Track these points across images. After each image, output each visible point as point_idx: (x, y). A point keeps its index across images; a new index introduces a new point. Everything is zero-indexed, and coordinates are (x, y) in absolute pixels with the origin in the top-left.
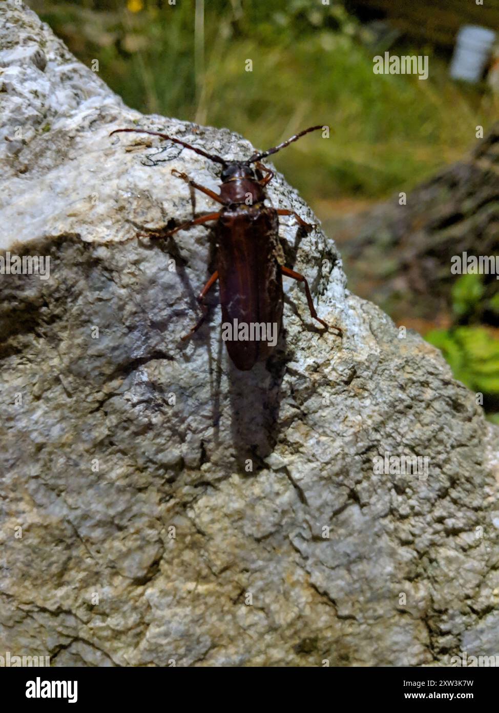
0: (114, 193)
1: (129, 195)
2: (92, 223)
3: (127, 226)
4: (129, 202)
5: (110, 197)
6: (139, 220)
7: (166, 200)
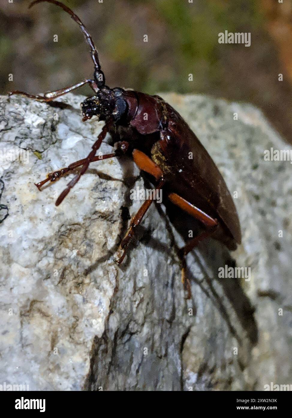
0: (36, 275)
1: (51, 254)
2: (77, 318)
3: (99, 272)
4: (61, 259)
5: (39, 283)
6: (97, 254)
7: (94, 204)
